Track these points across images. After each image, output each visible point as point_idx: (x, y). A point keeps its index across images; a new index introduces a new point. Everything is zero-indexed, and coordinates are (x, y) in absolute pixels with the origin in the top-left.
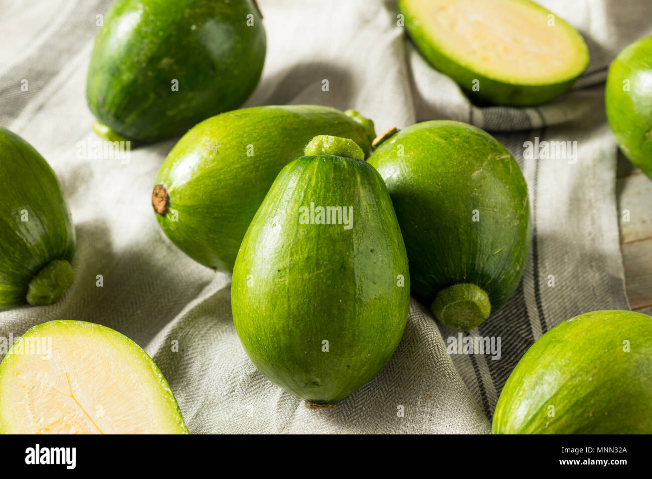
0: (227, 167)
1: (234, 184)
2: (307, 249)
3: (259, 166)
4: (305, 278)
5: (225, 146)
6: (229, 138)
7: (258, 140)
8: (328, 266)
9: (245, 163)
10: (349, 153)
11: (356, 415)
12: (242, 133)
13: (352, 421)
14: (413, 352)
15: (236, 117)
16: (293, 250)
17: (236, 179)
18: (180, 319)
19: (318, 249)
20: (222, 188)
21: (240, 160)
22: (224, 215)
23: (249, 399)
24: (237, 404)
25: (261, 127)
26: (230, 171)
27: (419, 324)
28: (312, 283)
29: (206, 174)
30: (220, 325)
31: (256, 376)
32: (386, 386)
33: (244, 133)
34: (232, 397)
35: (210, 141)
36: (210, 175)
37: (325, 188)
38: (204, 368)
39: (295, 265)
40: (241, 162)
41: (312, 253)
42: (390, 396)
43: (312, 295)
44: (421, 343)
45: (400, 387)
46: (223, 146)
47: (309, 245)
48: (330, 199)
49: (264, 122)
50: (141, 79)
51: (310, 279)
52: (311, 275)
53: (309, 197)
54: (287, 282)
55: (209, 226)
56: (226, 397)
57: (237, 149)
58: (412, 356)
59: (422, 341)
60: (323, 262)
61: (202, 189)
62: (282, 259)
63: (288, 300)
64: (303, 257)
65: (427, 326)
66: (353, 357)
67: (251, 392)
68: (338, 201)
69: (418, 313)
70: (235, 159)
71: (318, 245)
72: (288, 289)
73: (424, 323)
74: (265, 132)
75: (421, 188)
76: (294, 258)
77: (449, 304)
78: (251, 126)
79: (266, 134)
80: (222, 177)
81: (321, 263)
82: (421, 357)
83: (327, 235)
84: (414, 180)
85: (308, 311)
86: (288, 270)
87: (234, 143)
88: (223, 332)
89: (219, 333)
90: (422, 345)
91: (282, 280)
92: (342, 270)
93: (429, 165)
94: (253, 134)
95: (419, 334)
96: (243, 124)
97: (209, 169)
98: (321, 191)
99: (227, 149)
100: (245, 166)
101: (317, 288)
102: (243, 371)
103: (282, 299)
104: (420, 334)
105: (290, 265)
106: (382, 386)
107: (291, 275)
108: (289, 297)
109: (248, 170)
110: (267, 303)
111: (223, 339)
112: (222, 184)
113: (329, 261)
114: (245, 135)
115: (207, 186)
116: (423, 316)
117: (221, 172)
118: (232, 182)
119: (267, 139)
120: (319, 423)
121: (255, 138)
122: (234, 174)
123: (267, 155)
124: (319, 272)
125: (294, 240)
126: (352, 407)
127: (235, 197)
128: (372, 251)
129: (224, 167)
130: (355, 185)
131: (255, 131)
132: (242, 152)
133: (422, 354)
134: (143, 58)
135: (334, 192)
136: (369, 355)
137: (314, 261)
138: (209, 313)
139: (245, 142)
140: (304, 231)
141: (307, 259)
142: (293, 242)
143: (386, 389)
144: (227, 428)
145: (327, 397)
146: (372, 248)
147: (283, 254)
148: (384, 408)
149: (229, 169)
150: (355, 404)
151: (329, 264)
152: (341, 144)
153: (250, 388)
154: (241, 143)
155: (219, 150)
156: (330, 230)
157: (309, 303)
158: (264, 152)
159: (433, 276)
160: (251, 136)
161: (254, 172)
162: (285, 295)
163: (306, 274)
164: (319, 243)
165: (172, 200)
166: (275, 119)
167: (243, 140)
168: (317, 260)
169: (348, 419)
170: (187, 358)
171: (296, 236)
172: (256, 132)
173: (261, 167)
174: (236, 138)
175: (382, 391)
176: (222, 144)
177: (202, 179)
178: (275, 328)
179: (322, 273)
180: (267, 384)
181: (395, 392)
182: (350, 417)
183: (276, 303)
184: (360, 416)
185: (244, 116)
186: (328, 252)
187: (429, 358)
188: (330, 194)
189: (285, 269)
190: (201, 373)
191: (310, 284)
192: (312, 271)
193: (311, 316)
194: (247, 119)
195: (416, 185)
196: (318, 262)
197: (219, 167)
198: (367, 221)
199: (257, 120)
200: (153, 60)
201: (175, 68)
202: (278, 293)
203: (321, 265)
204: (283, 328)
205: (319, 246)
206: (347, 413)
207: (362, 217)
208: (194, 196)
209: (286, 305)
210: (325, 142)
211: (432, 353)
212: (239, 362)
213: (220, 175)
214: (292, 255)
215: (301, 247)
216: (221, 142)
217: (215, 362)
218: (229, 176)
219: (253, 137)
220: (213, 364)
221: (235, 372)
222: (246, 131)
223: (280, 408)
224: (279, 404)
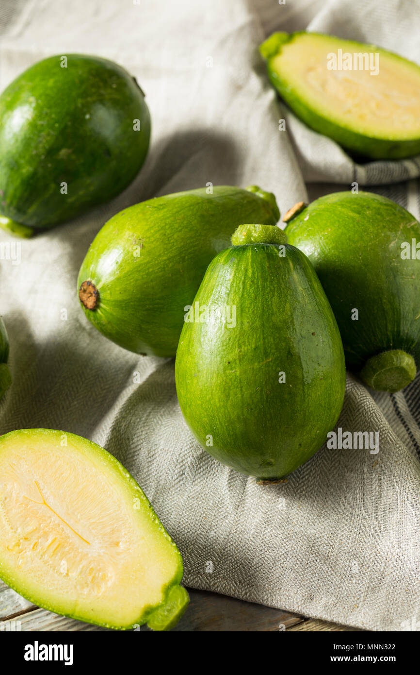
0: (154, 260)
1: (163, 276)
2: (254, 340)
3: (185, 257)
4: (255, 368)
5: (149, 239)
6: (152, 231)
7: (180, 231)
8: (276, 354)
10: (278, 239)
11: (303, 486)
12: (164, 225)
13: (301, 492)
14: (351, 421)
15: (154, 209)
16: (240, 342)
17: (164, 270)
18: (121, 409)
19: (264, 338)
20: (152, 281)
21: (166, 253)
22: (155, 306)
23: (199, 480)
24: (189, 486)
25: (180, 217)
26: (158, 263)
27: (353, 393)
28: (262, 372)
29: (135, 268)
30: (157, 409)
31: (203, 457)
32: (328, 455)
33: (166, 224)
34: (183, 479)
35: (133, 235)
36: (139, 269)
37: (261, 278)
38: (151, 454)
39: (244, 356)
40: (167, 254)
41: (259, 343)
42: (334, 465)
43: (264, 383)
44: (358, 411)
45: (343, 456)
46: (148, 240)
47: (255, 336)
48: (269, 289)
49: (182, 211)
50: (40, 171)
51: (260, 368)
52: (261, 364)
53: (248, 288)
54: (238, 373)
55: (141, 318)
56: (177, 481)
57: (162, 242)
58: (351, 425)
59: (359, 410)
60: (271, 350)
61: (133, 283)
62: (230, 351)
63: (241, 390)
64: (251, 347)
65: (361, 394)
66: (304, 436)
67: (200, 473)
68: (276, 289)
69: (349, 382)
70: (161, 252)
71: (263, 334)
72: (240, 380)
73: (358, 391)
74: (185, 222)
75: (343, 263)
76: (242, 350)
77: (380, 371)
78: (171, 216)
79: (187, 224)
80: (151, 270)
81: (269, 352)
82: (360, 425)
83: (271, 324)
84: (335, 257)
85: (261, 398)
86: (238, 362)
87: (157, 235)
88: (161, 416)
89: (159, 418)
90: (360, 414)
91: (233, 371)
92: (289, 356)
93: (348, 241)
94: (175, 225)
95: (354, 403)
96: (162, 216)
97: (137, 264)
98: (258, 281)
99: (152, 242)
100: (172, 257)
101: (267, 376)
102: (190, 453)
103: (234, 390)
104: (356, 402)
105: (239, 356)
106: (325, 456)
107: (242, 365)
108: (241, 387)
109: (175, 262)
110: (219, 394)
111: (163, 423)
112: (152, 277)
113: (276, 349)
114: (167, 227)
115: (137, 280)
116: (355, 384)
117: (149, 265)
118: (161, 274)
119: (189, 229)
120: (270, 497)
121: (177, 229)
122: (162, 266)
123: (191, 245)
124: (268, 360)
125: (240, 332)
126: (299, 478)
127: (165, 288)
128: (313, 334)
129: (152, 260)
130: (289, 272)
131: (175, 222)
132: (167, 244)
133: (361, 423)
134: (41, 150)
135: (271, 281)
136: (318, 432)
137: (262, 351)
138: (145, 398)
139: (168, 234)
140: (248, 322)
141: (255, 349)
142: (239, 334)
143: (329, 458)
144: (184, 512)
145: (279, 474)
146: (313, 331)
147: (231, 346)
148: (330, 477)
149: (157, 262)
150: (301, 475)
151: (276, 352)
152: (268, 232)
153: (199, 469)
154: (165, 235)
155: (144, 244)
156: (273, 318)
157: (261, 391)
158: (188, 241)
159: (361, 345)
160: (173, 227)
161: (181, 263)
162: (238, 386)
163: (256, 364)
164: (265, 332)
165: (102, 296)
166: (192, 208)
167: (166, 232)
168: (265, 349)
169: (297, 490)
170: (133, 446)
171: (241, 328)
172: (177, 223)
173: (186, 257)
174: (159, 231)
175: (326, 460)
176: (147, 237)
177: (131, 274)
178: (230, 417)
179: (271, 361)
180: (214, 464)
181: (339, 460)
182: (299, 489)
183: (229, 394)
184: (308, 486)
185: (161, 207)
186: (274, 341)
187: (369, 426)
188: (268, 283)
189: (235, 360)
190: (149, 460)
191: (261, 373)
192: (261, 360)
193: (264, 403)
194: (165, 210)
195: (338, 261)
196: (266, 351)
197: (148, 260)
198: (304, 306)
199: (175, 210)
200: (51, 152)
201: (73, 157)
202: (230, 384)
203: (269, 354)
204: (238, 417)
205: (265, 336)
206: (295, 485)
207: (299, 302)
208: (125, 291)
209: (239, 395)
210: (253, 231)
211: (371, 421)
212: (185, 445)
213: (148, 269)
214: (240, 347)
215: (248, 338)
216: (145, 236)
217: (161, 448)
218: (157, 268)
219: (174, 228)
220: (159, 450)
221: (182, 455)
222: (167, 223)
223: (231, 486)
224: (229, 483)
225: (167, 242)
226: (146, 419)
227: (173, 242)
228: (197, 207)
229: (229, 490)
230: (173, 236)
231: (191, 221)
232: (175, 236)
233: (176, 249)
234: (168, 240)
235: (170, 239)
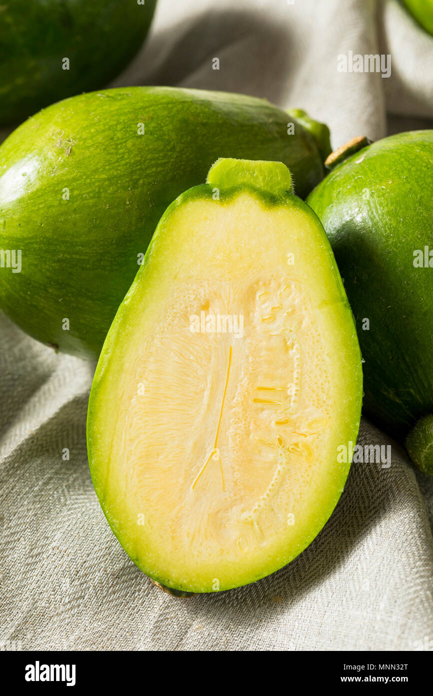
0: (84, 177)
1: (95, 205)
5: (84, 143)
6: (93, 130)
9: (115, 174)
12: (115, 123)
15: (107, 99)
17: (99, 197)
20: (75, 211)
21: (107, 168)
22: (74, 256)
23: (106, 613)
24: (86, 619)
25: (146, 116)
26: (90, 183)
29: (49, 187)
30: (65, 474)
33: (118, 123)
34: (79, 606)
35: (60, 134)
40: (110, 169)
46: (81, 143)
49: (151, 108)
56: (68, 606)
57: (105, 149)
61: (42, 211)
67: (112, 601)
70: (99, 166)
74: (153, 125)
78: (129, 112)
79: (153, 127)
80: (76, 193)
87: (100, 138)
88: (68, 487)
89: (63, 491)
96: (116, 110)
97: (55, 179)
99: (88, 148)
100: (115, 177)
109: (119, 185)
111: (68, 502)
112: (76, 205)
114: (119, 127)
115: (49, 207)
117: (74, 184)
118: (91, 201)
119: (157, 136)
122: (97, 190)
127: (94, 227)
129: (81, 176)
131: (137, 122)
132: (112, 154)
138: (48, 450)
139: (118, 139)
149: (88, 181)
153: (110, 595)
154: (112, 139)
155: (74, 148)
160: (128, 129)
161: (130, 189)
166: (170, 106)
167: (115, 135)
174: (103, 131)
176: (81, 139)
177: (43, 195)
185: (119, 98)
194: (124, 102)
197: (73, 175)
199: (141, 104)
208: (28, 223)
216: (78, 136)
217: (54, 544)
218: (87, 191)
219: (131, 131)
220: (50, 547)
221: (87, 565)
222: (121, 121)
223: (157, 633)
224: (157, 627)
225: (112, 151)
226: (41, 490)
227: (124, 153)
228: (180, 106)
229: (153, 640)
230: (125, 142)
231: (162, 125)
232: (129, 144)
233: (126, 164)
234: (116, 148)
235: (119, 147)
